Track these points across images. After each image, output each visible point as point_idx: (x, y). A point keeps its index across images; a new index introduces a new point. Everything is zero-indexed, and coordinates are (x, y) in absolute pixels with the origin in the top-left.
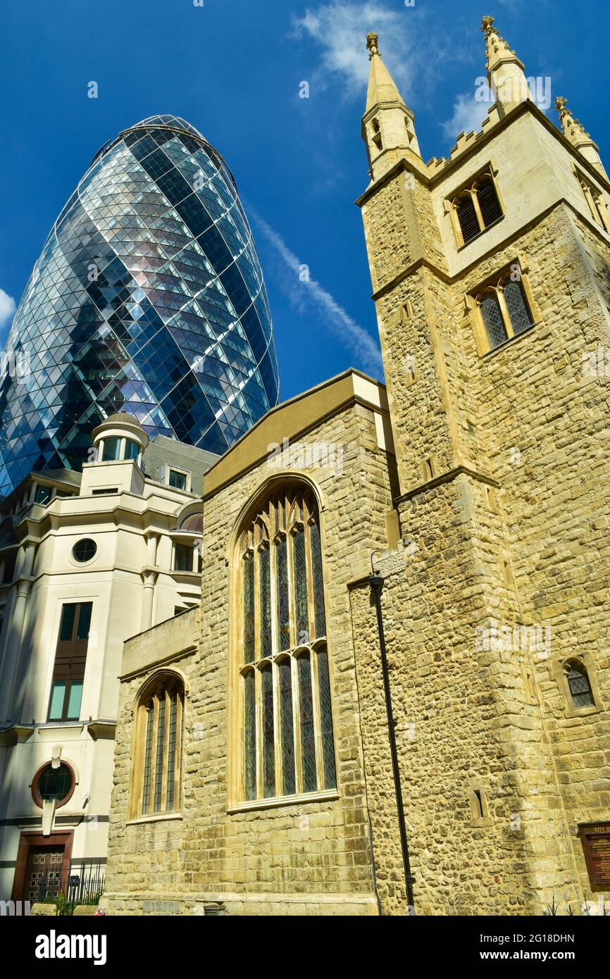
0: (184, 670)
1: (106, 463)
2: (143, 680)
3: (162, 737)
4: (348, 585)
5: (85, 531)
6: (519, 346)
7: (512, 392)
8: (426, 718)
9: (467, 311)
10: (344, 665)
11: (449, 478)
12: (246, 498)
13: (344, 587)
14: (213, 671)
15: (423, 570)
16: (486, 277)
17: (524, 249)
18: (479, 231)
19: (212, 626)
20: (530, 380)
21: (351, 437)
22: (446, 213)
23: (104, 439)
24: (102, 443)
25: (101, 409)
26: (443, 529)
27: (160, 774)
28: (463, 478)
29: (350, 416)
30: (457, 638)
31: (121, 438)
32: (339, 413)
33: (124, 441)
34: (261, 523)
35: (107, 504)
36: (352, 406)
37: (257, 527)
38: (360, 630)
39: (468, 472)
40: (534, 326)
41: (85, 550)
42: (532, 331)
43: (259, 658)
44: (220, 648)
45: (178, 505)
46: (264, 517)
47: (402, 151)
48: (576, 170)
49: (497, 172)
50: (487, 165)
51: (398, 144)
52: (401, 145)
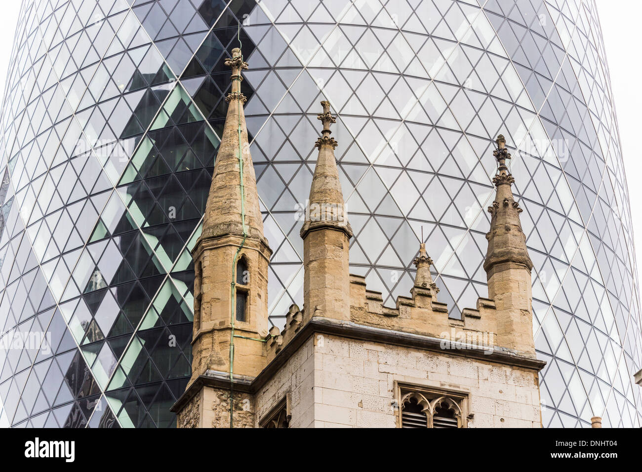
47: (221, 333)
48: (404, 387)
49: (290, 417)
50: (285, 399)
51: (217, 322)
52: (222, 323)
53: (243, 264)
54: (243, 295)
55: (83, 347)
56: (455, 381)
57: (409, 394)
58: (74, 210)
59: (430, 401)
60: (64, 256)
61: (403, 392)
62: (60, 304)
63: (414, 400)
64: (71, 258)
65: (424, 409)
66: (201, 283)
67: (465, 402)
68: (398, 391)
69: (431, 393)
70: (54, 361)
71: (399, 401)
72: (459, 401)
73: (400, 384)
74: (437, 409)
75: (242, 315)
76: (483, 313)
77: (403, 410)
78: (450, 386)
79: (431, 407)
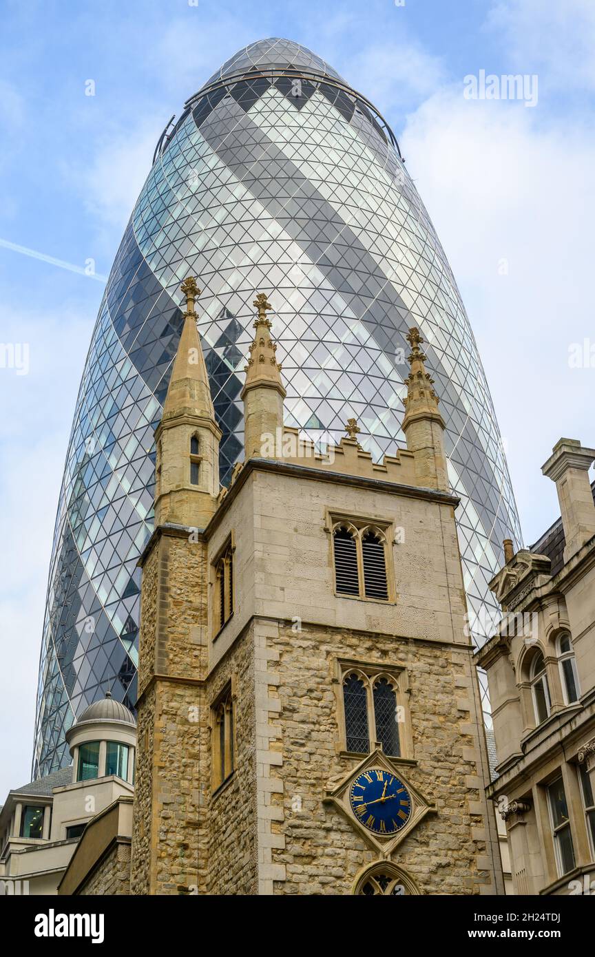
9: (211, 730)
16: (221, 689)
18: (224, 621)
23: (79, 747)
24: (76, 752)
29: (116, 861)
31: (99, 741)
32: (110, 854)
33: (103, 746)
36: (116, 849)
40: (233, 774)
47: (177, 494)
48: (335, 516)
49: (235, 549)
50: (230, 534)
51: (174, 485)
52: (177, 486)
53: (195, 440)
54: (196, 464)
55: (123, 637)
56: (379, 512)
57: (339, 523)
58: (115, 539)
59: (359, 529)
60: (108, 572)
61: (334, 521)
62: (105, 607)
63: (344, 529)
64: (112, 573)
65: (354, 536)
66: (161, 456)
67: (389, 531)
68: (329, 518)
69: (360, 522)
70: (102, 650)
71: (332, 527)
72: (384, 529)
73: (330, 513)
74: (365, 536)
75: (195, 478)
76: (403, 461)
77: (335, 537)
78: (376, 516)
79: (359, 534)
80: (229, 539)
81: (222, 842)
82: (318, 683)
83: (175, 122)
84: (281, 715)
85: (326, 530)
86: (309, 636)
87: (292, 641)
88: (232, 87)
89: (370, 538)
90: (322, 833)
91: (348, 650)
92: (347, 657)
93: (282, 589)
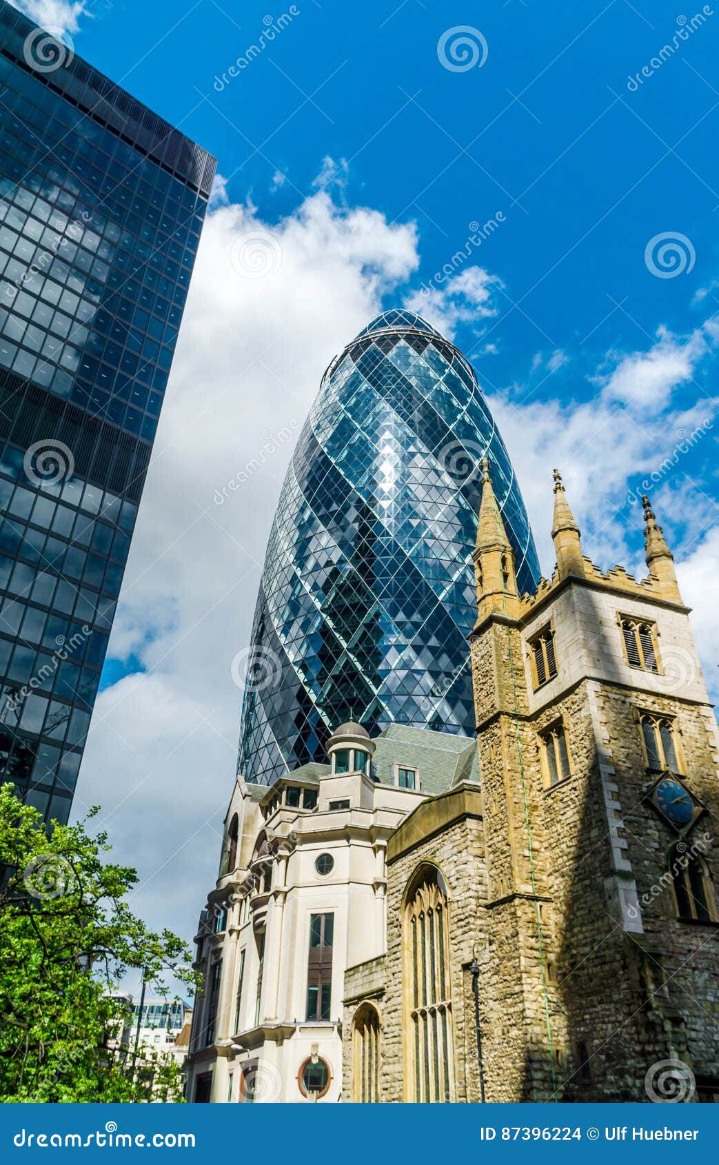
0: (379, 1006)
1: (338, 775)
2: (357, 1007)
3: (370, 1056)
4: (462, 965)
5: (324, 847)
6: (563, 790)
7: (559, 826)
8: (498, 1075)
9: (538, 748)
10: (460, 1026)
11: (510, 899)
12: (410, 874)
13: (459, 967)
14: (394, 1011)
15: (498, 966)
16: (549, 723)
17: (567, 708)
18: (545, 680)
19: (393, 974)
20: (568, 822)
21: (463, 846)
22: (528, 655)
23: (336, 752)
24: (334, 755)
25: (352, 656)
26: (507, 938)
27: (370, 1086)
28: (517, 901)
29: (464, 828)
30: (513, 1021)
31: (350, 749)
32: (458, 823)
33: (352, 753)
34: (419, 894)
35: (340, 820)
36: (464, 820)
37: (418, 897)
38: (468, 1001)
39: (521, 896)
40: (570, 778)
41: (324, 864)
42: (568, 781)
43: (421, 1007)
44: (398, 994)
45: (399, 817)
46: (421, 891)
47: (497, 595)
48: (623, 616)
49: (554, 632)
50: (549, 623)
51: (494, 589)
52: (496, 590)
53: (504, 560)
54: (505, 576)
56: (648, 615)
57: (624, 620)
59: (636, 625)
61: (622, 618)
63: (628, 624)
65: (634, 628)
66: (482, 570)
67: (653, 627)
68: (619, 616)
69: (637, 619)
71: (621, 622)
72: (651, 625)
73: (620, 613)
74: (640, 629)
75: (505, 587)
76: (653, 582)
77: (623, 628)
78: (645, 617)
79: (637, 627)
80: (548, 625)
81: (560, 820)
82: (628, 723)
83: (337, 359)
84: (610, 741)
85: (619, 624)
86: (618, 692)
87: (610, 695)
88: (376, 340)
89: (643, 631)
90: (643, 820)
91: (641, 702)
92: (641, 707)
93: (598, 660)
